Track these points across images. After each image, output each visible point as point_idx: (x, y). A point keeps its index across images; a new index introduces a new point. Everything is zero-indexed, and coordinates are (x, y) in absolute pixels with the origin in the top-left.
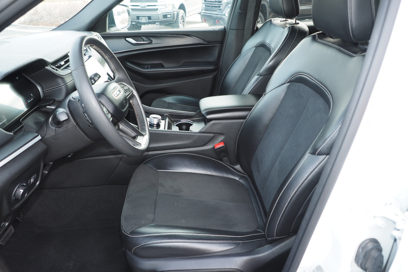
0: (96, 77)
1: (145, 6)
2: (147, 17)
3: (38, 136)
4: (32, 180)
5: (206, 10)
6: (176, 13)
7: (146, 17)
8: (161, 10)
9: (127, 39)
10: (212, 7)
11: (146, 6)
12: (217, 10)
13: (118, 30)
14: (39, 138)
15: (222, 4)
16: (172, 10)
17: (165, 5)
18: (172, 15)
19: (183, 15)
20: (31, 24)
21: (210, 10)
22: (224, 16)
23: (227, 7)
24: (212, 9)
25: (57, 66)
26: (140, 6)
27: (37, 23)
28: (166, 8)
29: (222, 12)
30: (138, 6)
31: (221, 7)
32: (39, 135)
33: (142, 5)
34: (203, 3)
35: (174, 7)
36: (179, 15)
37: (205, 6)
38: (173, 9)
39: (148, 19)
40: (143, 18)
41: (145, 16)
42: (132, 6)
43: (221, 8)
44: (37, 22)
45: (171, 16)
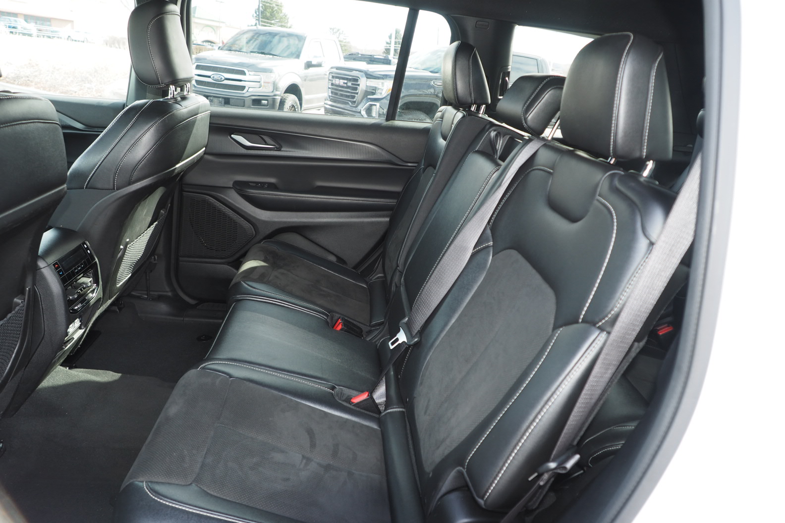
1: (221, 79)
2: (223, 99)
5: (335, 101)
6: (278, 98)
7: (220, 99)
8: (250, 90)
10: (342, 95)
11: (223, 78)
12: (350, 103)
15: (357, 93)
16: (273, 92)
17: (259, 82)
18: (270, 102)
19: (295, 105)
20: (16, 83)
21: (339, 101)
22: (359, 114)
23: (365, 98)
24: (341, 99)
26: (211, 77)
27: (28, 82)
28: (260, 88)
29: (356, 107)
30: (209, 77)
31: (356, 98)
33: (216, 77)
34: (329, 88)
35: (275, 87)
36: (286, 104)
37: (332, 92)
38: (275, 91)
39: (223, 102)
40: (216, 100)
41: (219, 97)
42: (199, 75)
43: (355, 100)
44: (29, 80)
45: (268, 102)
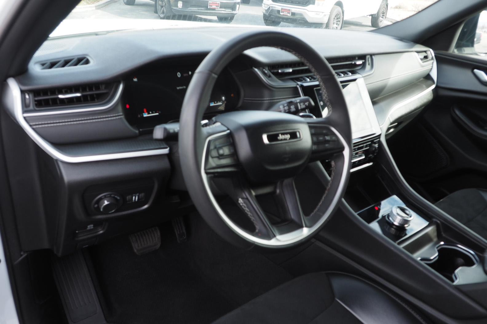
0: (301, 104)
3: (166, 148)
4: (135, 198)
9: (476, 71)
13: (476, 54)
14: (166, 151)
25: (276, 71)
32: (168, 149)
